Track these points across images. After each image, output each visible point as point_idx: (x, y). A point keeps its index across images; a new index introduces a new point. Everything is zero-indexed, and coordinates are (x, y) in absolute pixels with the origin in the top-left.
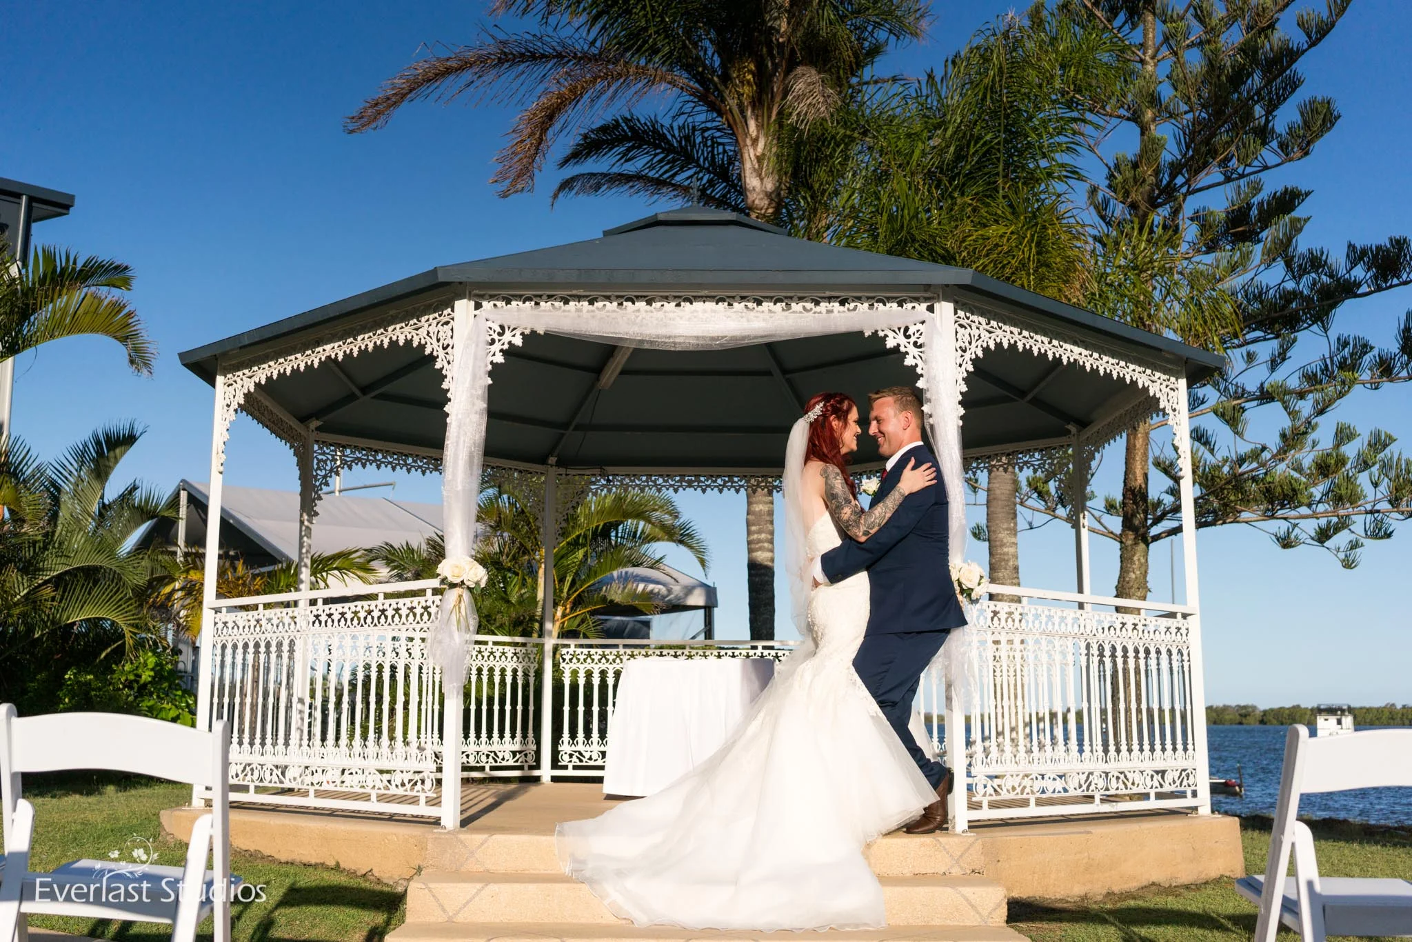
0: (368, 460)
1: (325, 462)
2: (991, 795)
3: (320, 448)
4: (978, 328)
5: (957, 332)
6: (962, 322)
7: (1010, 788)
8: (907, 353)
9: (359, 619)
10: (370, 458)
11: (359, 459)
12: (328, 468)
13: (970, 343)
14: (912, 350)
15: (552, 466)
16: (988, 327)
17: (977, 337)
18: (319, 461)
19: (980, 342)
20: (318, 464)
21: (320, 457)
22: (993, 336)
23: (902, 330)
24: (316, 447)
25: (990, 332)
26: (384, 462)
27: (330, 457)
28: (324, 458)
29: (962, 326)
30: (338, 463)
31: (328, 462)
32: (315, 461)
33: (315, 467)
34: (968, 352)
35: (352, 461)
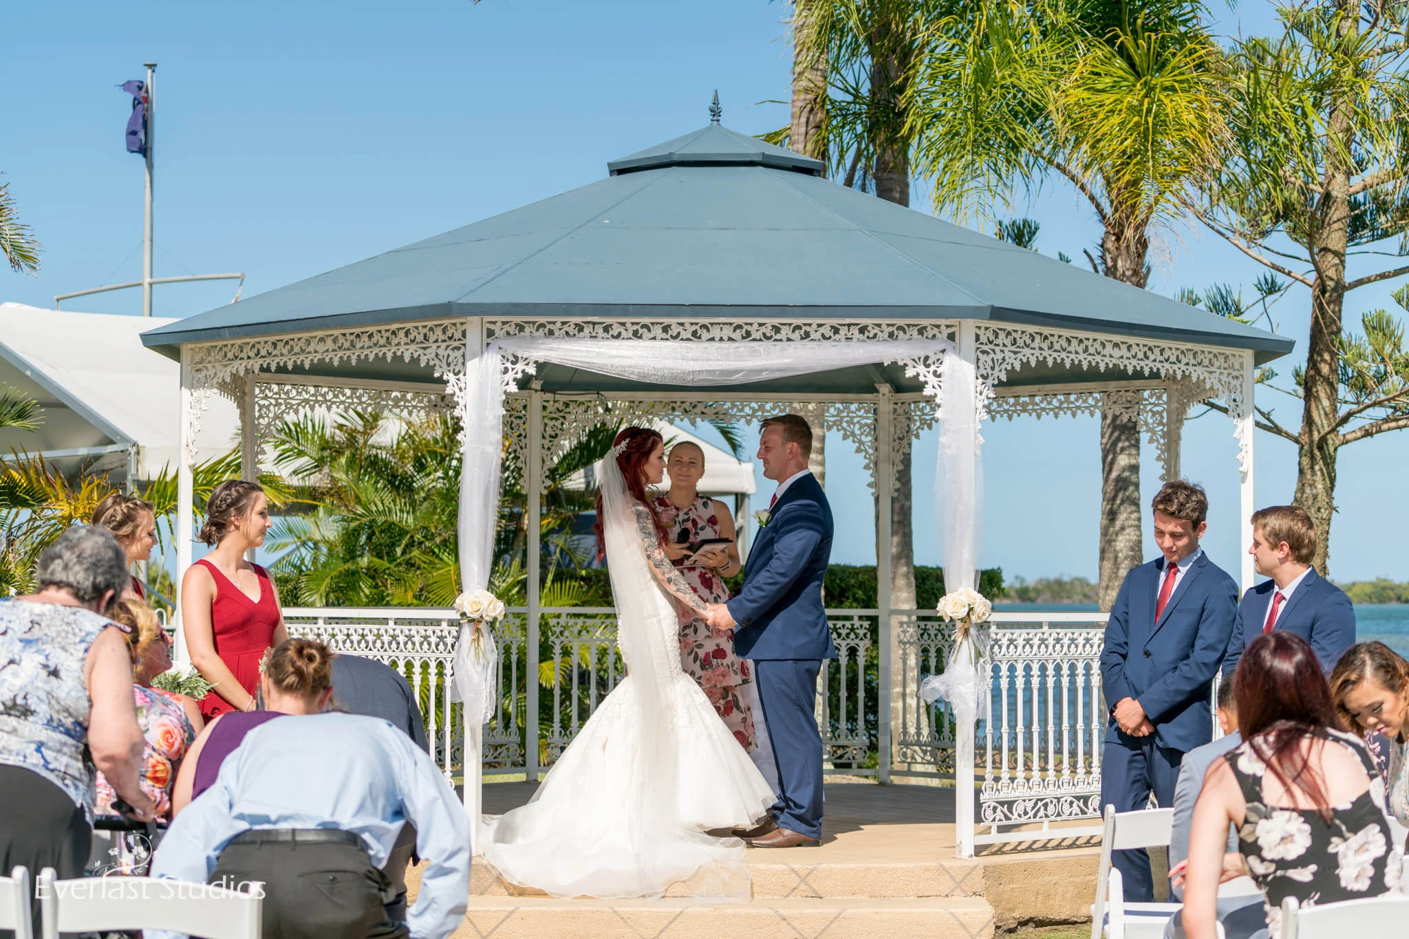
0: (316, 401)
1: (268, 407)
2: (1000, 820)
3: (262, 391)
4: (1002, 351)
5: (978, 359)
6: (984, 348)
7: (1022, 813)
8: (926, 383)
9: (367, 642)
10: (320, 398)
11: (307, 401)
12: (271, 415)
13: (993, 368)
14: (931, 380)
15: (536, 391)
16: (1013, 348)
17: (1000, 361)
18: (261, 407)
19: (1004, 366)
20: (260, 411)
21: (262, 402)
22: (1020, 356)
23: (922, 360)
24: (257, 391)
25: (1015, 353)
26: (335, 403)
27: (273, 401)
28: (267, 403)
29: (984, 352)
30: (283, 407)
31: (272, 408)
32: (257, 408)
33: (257, 414)
34: (990, 378)
35: (299, 404)
